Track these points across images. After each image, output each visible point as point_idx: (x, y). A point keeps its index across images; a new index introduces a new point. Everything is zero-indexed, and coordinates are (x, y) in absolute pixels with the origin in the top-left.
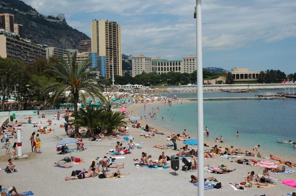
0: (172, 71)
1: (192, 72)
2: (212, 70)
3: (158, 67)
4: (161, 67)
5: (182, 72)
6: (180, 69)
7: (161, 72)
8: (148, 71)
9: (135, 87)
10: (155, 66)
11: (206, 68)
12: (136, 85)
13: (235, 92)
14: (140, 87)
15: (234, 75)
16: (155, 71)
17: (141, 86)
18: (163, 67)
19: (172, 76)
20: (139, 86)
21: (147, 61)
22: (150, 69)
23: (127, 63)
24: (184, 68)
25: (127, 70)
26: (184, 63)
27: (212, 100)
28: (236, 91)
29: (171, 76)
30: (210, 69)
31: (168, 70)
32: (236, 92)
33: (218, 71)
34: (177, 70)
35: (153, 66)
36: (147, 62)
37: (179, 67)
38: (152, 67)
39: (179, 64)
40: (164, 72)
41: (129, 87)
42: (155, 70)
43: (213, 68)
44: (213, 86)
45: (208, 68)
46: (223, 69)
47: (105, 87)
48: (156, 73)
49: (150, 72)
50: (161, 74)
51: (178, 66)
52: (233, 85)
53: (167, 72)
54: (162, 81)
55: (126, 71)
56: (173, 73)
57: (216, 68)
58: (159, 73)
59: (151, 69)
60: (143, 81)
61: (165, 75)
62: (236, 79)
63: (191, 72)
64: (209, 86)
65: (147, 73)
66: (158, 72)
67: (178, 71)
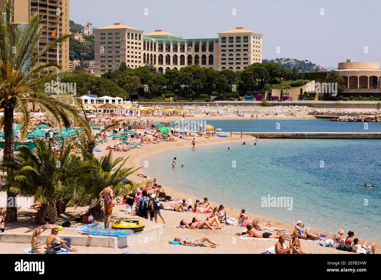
0: (193, 64)
1: (242, 69)
2: (288, 65)
3: (157, 53)
4: (165, 54)
5: (218, 67)
6: (211, 62)
7: (165, 67)
8: (134, 64)
9: (105, 102)
10: (150, 52)
11: (273, 61)
12: (106, 98)
13: (350, 121)
14: (117, 102)
15: (345, 78)
16: (151, 63)
17: (119, 101)
18: (172, 54)
19: (194, 79)
20: (113, 101)
21: (132, 38)
22: (138, 60)
23: (79, 43)
24: (223, 59)
25: (79, 61)
26: (223, 46)
27: (302, 137)
28: (352, 118)
29: (190, 76)
30: (283, 63)
31: (182, 63)
32: (352, 121)
33: (301, 68)
34: (204, 62)
35: (147, 52)
36: (132, 41)
37: (211, 57)
38: (144, 54)
39: (211, 49)
40: (172, 67)
41: (89, 102)
42: (151, 60)
43: (288, 59)
44: (294, 105)
45: (278, 59)
46: (313, 63)
47: (30, 101)
48: (153, 70)
49: (138, 67)
50: (164, 72)
51: (208, 54)
52: (342, 102)
53: (179, 67)
54: (168, 89)
55: (76, 62)
56: (195, 69)
57: (295, 60)
58: (161, 69)
59: (142, 60)
60: (122, 88)
61: (177, 75)
62: (350, 88)
63: (238, 68)
64: (284, 105)
65: (131, 67)
66: (157, 66)
67: (207, 66)
